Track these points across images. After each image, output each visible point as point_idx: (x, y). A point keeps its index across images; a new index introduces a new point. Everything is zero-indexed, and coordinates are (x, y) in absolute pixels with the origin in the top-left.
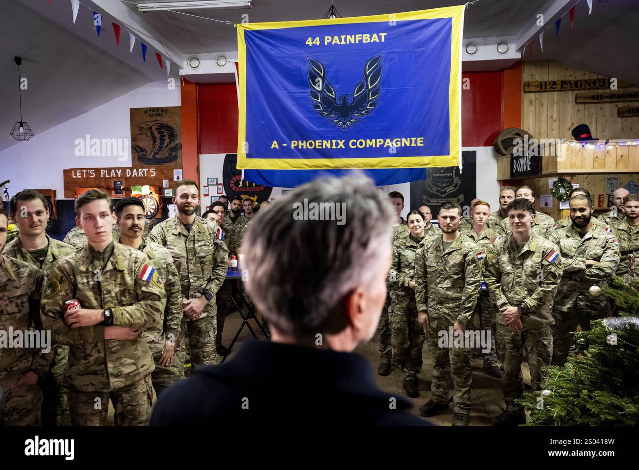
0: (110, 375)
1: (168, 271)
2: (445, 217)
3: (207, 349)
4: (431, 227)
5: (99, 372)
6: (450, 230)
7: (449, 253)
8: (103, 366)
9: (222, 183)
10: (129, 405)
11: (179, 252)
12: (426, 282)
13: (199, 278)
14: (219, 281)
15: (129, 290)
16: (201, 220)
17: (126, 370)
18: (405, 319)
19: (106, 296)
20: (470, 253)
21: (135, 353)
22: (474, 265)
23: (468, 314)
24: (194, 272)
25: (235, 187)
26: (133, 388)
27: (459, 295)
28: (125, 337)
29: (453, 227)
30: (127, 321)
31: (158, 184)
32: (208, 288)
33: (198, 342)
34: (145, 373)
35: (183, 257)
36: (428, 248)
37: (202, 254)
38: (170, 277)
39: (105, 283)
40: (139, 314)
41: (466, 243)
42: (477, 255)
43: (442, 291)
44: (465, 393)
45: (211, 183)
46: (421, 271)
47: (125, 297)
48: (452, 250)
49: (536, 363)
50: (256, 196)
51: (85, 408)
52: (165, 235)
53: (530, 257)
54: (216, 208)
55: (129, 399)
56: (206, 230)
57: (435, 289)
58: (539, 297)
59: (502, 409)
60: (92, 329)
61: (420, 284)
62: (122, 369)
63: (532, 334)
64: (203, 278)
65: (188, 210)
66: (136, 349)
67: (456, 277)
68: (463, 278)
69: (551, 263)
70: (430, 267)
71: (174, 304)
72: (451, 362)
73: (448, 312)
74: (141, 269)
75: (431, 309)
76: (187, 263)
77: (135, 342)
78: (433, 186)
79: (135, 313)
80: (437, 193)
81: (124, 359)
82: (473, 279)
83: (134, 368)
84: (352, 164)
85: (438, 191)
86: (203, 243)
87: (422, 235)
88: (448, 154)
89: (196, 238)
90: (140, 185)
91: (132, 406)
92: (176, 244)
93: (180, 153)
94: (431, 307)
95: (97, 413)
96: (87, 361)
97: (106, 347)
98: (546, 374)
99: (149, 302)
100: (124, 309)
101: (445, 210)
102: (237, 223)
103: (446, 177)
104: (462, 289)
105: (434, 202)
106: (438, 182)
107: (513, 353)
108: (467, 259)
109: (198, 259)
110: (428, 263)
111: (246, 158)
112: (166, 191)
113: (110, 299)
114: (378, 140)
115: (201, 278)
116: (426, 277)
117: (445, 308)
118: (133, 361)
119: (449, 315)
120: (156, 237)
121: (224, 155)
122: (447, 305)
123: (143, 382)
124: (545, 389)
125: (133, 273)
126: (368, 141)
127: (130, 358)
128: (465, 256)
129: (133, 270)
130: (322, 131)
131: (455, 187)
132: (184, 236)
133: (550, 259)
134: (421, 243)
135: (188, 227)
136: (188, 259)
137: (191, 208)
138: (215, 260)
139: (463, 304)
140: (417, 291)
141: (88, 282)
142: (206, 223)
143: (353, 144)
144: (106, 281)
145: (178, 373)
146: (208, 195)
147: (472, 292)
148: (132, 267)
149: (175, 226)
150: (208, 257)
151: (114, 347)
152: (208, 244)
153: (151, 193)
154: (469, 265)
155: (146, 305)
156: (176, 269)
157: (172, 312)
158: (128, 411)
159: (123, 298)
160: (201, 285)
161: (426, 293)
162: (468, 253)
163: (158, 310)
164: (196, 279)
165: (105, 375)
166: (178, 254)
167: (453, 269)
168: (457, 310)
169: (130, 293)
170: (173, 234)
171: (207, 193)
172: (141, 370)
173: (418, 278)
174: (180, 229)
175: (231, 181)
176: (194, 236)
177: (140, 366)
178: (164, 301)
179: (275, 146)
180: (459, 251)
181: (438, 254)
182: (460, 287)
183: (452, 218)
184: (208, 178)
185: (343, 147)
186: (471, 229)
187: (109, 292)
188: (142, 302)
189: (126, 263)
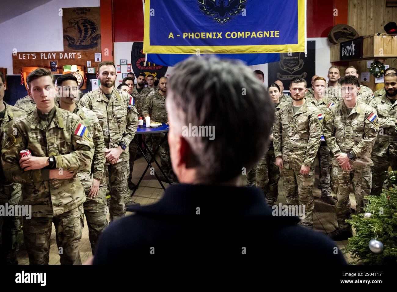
0: (53, 205)
1: (95, 128)
2: (295, 89)
3: (123, 185)
4: (283, 96)
5: (45, 203)
6: (298, 98)
7: (298, 115)
8: (48, 199)
9: (131, 63)
10: (67, 227)
11: (102, 115)
12: (281, 136)
13: (116, 133)
14: (131, 135)
15: (67, 143)
16: (118, 91)
17: (65, 201)
18: (266, 163)
19: (50, 147)
20: (313, 115)
21: (71, 189)
22: (316, 123)
23: (312, 159)
24: (113, 129)
25: (140, 66)
26: (70, 214)
27: (305, 145)
28: (64, 177)
29: (301, 96)
30: (66, 166)
31: (83, 64)
32: (123, 140)
33: (116, 180)
34: (78, 203)
35: (105, 118)
36: (283, 111)
37: (119, 116)
38: (97, 133)
39: (50, 138)
40: (75, 161)
41: (310, 108)
42: (318, 116)
43: (293, 143)
44: (309, 216)
45: (123, 64)
46: (278, 128)
47: (64, 148)
48: (300, 112)
49: (360, 194)
50: (156, 73)
51: (35, 229)
52: (91, 102)
53: (356, 117)
54: (127, 82)
55: (67, 222)
56: (122, 98)
57: (288, 141)
58: (362, 146)
59: (335, 227)
60: (40, 172)
61: (277, 137)
62: (62, 200)
63: (357, 172)
64: (120, 133)
65: (108, 84)
66: (72, 186)
67: (303, 132)
68: (308, 133)
69: (371, 122)
70: (284, 125)
71: (99, 152)
72: (300, 193)
73: (297, 157)
74: (76, 127)
75: (284, 155)
76: (108, 122)
77: (71, 180)
78: (284, 66)
79: (72, 160)
80: (287, 71)
81: (64, 193)
82: (315, 134)
83: (71, 199)
84: (228, 50)
85: (288, 69)
86: (119, 107)
87: (278, 102)
88: (297, 43)
89: (114, 104)
90: (70, 64)
91: (69, 227)
92: (99, 108)
93: (100, 41)
94: (285, 154)
95: (43, 233)
96: (36, 195)
97: (50, 184)
98: (367, 201)
99: (82, 152)
100: (64, 157)
101: (295, 83)
102: (141, 93)
103: (294, 59)
104: (307, 141)
105: (285, 77)
106: (288, 63)
107: (344, 187)
108: (311, 119)
109: (115, 119)
110: (282, 122)
111: (150, 45)
112: (89, 69)
113: (53, 149)
114: (246, 33)
115: (118, 133)
116: (281, 132)
117: (295, 155)
118: (70, 194)
119: (298, 159)
120: (84, 104)
121: (132, 43)
122: (296, 152)
123: (77, 209)
124: (367, 212)
125: (70, 130)
126: (239, 33)
127: (68, 192)
128: (309, 117)
129: (70, 128)
130: (206, 26)
131: (300, 67)
132: (106, 102)
133: (371, 119)
134: (277, 107)
135: (108, 96)
136: (108, 119)
137: (110, 83)
138: (128, 120)
139: (308, 151)
140: (275, 142)
141: (37, 137)
142: (122, 93)
143: (229, 35)
144: (50, 136)
145: (103, 203)
146: (120, 72)
147: (314, 143)
148: (69, 126)
149: (98, 95)
150: (123, 118)
151: (57, 184)
152: (123, 108)
153: (78, 71)
154: (312, 123)
155: (80, 154)
156: (101, 127)
157: (98, 158)
158: (66, 231)
159: (63, 149)
160: (118, 139)
161: (281, 144)
162: (312, 115)
163: (88, 157)
164: (114, 134)
165: (49, 205)
166: (101, 116)
167: (301, 126)
168: (304, 156)
169: (67, 145)
170: (98, 101)
171: (119, 71)
172: (76, 201)
173: (276, 133)
174: (102, 97)
175: (137, 62)
176: (113, 102)
177: (75, 198)
178: (93, 150)
179: (171, 37)
180: (305, 113)
181: (290, 115)
182: (306, 139)
183: (300, 89)
184: (120, 60)
185: (221, 38)
186: (313, 97)
187: (52, 144)
188: (77, 152)
189: (65, 123)
